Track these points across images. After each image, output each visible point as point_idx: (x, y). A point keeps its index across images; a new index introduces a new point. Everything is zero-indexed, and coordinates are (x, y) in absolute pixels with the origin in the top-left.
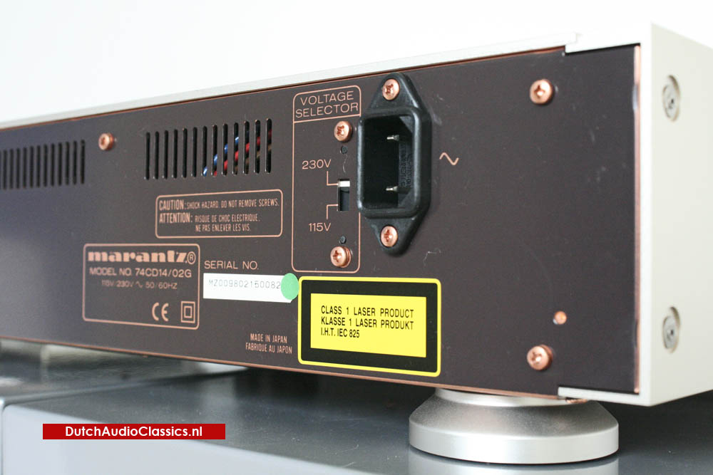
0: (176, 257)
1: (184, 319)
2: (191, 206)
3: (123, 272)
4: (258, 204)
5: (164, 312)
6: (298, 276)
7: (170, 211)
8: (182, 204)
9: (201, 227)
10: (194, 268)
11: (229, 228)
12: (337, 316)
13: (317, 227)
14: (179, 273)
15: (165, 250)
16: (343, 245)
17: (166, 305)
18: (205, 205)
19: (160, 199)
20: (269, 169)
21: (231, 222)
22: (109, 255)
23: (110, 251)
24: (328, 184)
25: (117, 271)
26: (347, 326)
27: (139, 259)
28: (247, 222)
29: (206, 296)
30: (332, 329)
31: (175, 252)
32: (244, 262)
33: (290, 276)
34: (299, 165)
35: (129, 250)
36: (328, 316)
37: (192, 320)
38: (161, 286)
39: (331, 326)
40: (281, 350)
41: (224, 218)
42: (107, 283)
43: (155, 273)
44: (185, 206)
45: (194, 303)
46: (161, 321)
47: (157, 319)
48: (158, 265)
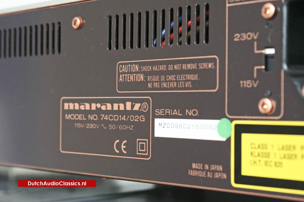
0: (133, 106)
1: (139, 152)
2: (144, 69)
3: (91, 117)
4: (198, 67)
5: (123, 147)
6: (232, 120)
7: (127, 73)
8: (137, 68)
9: (153, 84)
10: (147, 115)
11: (175, 85)
12: (264, 151)
13: (247, 84)
14: (135, 119)
15: (124, 102)
16: (270, 97)
17: (125, 141)
18: (155, 68)
19: (120, 64)
20: (207, 41)
21: (176, 81)
22: (80, 105)
23: (80, 102)
24: (256, 52)
25: (86, 117)
26: (272, 159)
27: (103, 108)
28: (189, 81)
29: (157, 135)
30: (260, 161)
31: (132, 103)
32: (187, 110)
33: (224, 120)
34: (231, 37)
35: (96, 101)
36: (256, 152)
37: (145, 152)
38: (121, 127)
39: (259, 158)
40: (217, 176)
41: (171, 77)
42: (79, 125)
43: (115, 118)
44: (140, 69)
45: (147, 140)
46: (121, 153)
47: (118, 152)
48: (119, 112)
